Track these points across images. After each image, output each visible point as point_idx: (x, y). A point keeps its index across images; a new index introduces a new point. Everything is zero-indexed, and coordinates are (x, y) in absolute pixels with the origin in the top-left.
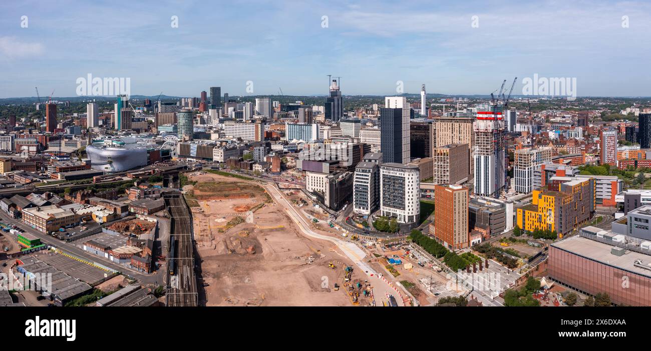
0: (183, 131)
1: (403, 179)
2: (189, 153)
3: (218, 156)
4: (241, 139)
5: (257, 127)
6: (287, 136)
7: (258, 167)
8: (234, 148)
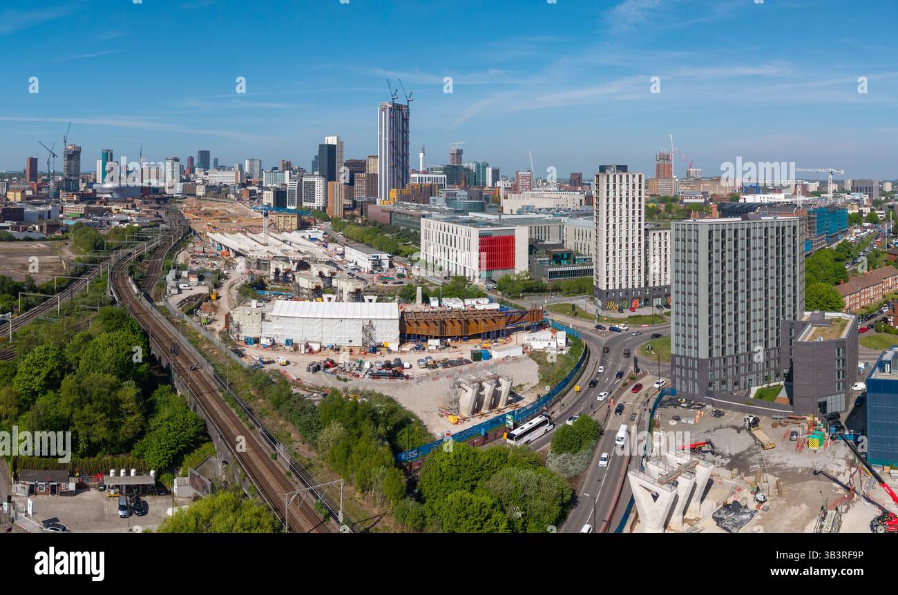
1: (314, 182)
3: (200, 191)
4: (221, 183)
5: (237, 173)
6: (264, 182)
7: (232, 196)
8: (214, 186)
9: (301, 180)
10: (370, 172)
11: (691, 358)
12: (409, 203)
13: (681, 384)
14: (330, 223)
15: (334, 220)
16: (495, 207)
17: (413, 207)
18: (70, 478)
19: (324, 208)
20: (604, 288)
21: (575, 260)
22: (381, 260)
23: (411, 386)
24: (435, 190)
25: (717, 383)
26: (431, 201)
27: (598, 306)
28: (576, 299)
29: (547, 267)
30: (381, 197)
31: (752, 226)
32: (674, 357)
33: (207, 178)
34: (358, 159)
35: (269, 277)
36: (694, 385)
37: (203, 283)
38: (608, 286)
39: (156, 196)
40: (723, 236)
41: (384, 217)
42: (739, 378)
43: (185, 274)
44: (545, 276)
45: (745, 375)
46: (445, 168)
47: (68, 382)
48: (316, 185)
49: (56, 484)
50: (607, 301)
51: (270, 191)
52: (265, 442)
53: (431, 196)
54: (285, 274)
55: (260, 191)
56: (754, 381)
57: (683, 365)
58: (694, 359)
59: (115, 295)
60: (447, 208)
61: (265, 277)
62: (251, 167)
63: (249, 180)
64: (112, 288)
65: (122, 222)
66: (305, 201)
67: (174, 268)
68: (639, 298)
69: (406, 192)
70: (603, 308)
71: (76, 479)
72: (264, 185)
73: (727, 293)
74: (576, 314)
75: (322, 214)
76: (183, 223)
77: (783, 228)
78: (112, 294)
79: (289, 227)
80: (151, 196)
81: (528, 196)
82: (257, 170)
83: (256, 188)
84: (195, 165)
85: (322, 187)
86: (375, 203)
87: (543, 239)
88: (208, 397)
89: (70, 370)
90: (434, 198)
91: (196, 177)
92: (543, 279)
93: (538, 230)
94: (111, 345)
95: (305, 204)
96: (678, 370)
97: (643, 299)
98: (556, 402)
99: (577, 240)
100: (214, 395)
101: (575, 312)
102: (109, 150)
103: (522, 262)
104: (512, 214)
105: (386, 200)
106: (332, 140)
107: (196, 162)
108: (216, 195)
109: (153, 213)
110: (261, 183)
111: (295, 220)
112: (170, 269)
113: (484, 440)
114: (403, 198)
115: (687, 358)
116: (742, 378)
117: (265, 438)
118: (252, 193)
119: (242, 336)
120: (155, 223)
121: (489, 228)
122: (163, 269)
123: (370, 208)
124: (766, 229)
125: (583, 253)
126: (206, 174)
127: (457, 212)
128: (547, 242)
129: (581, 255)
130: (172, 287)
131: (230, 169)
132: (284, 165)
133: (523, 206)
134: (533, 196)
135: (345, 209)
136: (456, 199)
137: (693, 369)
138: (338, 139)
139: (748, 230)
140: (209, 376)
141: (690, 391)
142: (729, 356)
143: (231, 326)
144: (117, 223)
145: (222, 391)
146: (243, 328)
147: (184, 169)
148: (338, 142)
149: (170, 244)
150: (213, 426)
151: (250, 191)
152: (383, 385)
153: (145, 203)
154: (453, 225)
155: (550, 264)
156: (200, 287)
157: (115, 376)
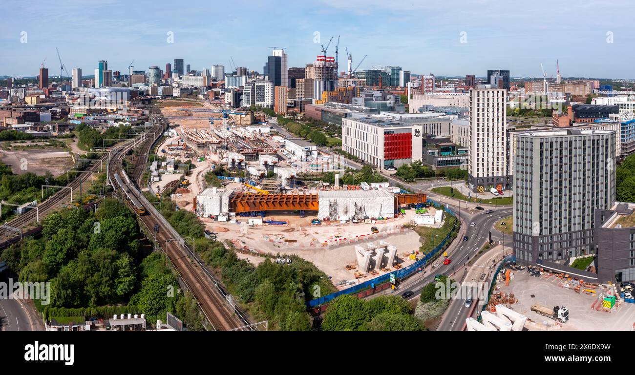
0: (153, 81)
1: (264, 86)
2: (157, 93)
3: (176, 93)
4: (193, 86)
5: (205, 78)
6: (226, 85)
7: (201, 97)
8: (187, 89)
9: (254, 84)
10: (308, 78)
11: (527, 235)
12: (336, 103)
13: (520, 254)
14: (276, 118)
15: (280, 117)
16: (402, 105)
17: (339, 107)
18: (86, 322)
19: (272, 106)
20: (475, 176)
21: (457, 151)
22: (312, 151)
23: (325, 251)
24: (357, 92)
25: (545, 254)
26: (354, 102)
27: (471, 189)
28: (456, 183)
29: (436, 157)
30: (316, 97)
31: (573, 139)
32: (515, 234)
33: (182, 81)
34: (298, 67)
35: (228, 165)
36: (528, 254)
37: (178, 171)
38: (478, 174)
39: (142, 98)
40: (551, 146)
41: (317, 114)
42: (562, 250)
43: (164, 164)
44: (435, 164)
45: (567, 249)
46: (366, 73)
47: (82, 255)
48: (266, 88)
49: (77, 326)
50: (478, 185)
51: (230, 92)
52: (219, 294)
53: (354, 97)
54: (240, 163)
55: (223, 92)
56: (573, 253)
57: (521, 240)
58: (529, 236)
59: (112, 184)
60: (364, 108)
61: (224, 165)
62: (216, 72)
63: (214, 83)
64: (110, 179)
65: (116, 121)
66: (257, 101)
67: (156, 160)
68: (502, 184)
69: (334, 93)
70: (475, 191)
71: (91, 323)
72: (226, 87)
73: (554, 188)
74: (454, 195)
75: (271, 111)
76: (162, 121)
77: (598, 140)
78: (110, 183)
79: (245, 123)
80: (138, 98)
81: (428, 97)
82: (221, 74)
83: (220, 90)
84: (172, 71)
85: (270, 90)
86: (311, 104)
87: (436, 134)
88: (180, 261)
89: (83, 247)
90: (356, 98)
91: (173, 81)
92: (433, 166)
93: (433, 127)
94: (111, 227)
95: (257, 103)
96: (517, 243)
97: (505, 184)
98: (429, 264)
99: (460, 136)
100: (184, 259)
101: (453, 193)
102: (104, 61)
103: (417, 154)
104: (414, 113)
105: (319, 101)
106: (278, 53)
107: (173, 68)
108: (189, 96)
109: (140, 112)
110: (224, 85)
111: (249, 117)
112: (153, 161)
113: (374, 291)
114: (332, 98)
115: (524, 235)
116: (565, 251)
117: (219, 291)
118: (216, 94)
119: (206, 214)
120: (141, 121)
121: (392, 128)
122: (148, 161)
123: (307, 107)
124: (584, 141)
125: (465, 146)
126: (181, 78)
127: (371, 111)
128: (438, 137)
129: (463, 147)
130: (155, 176)
131: (199, 74)
132: (241, 70)
133: (424, 106)
134: (432, 97)
135: (288, 107)
136: (373, 100)
137: (528, 243)
138: (283, 52)
139: (571, 142)
140: (181, 246)
141: (526, 259)
142: (555, 235)
143: (198, 207)
144: (112, 122)
145: (189, 257)
146: (206, 208)
147: (164, 73)
148: (283, 55)
149: (153, 140)
150: (183, 283)
151: (215, 92)
152: (305, 250)
153: (134, 104)
154: (366, 124)
155: (439, 155)
156: (175, 174)
157: (115, 251)
